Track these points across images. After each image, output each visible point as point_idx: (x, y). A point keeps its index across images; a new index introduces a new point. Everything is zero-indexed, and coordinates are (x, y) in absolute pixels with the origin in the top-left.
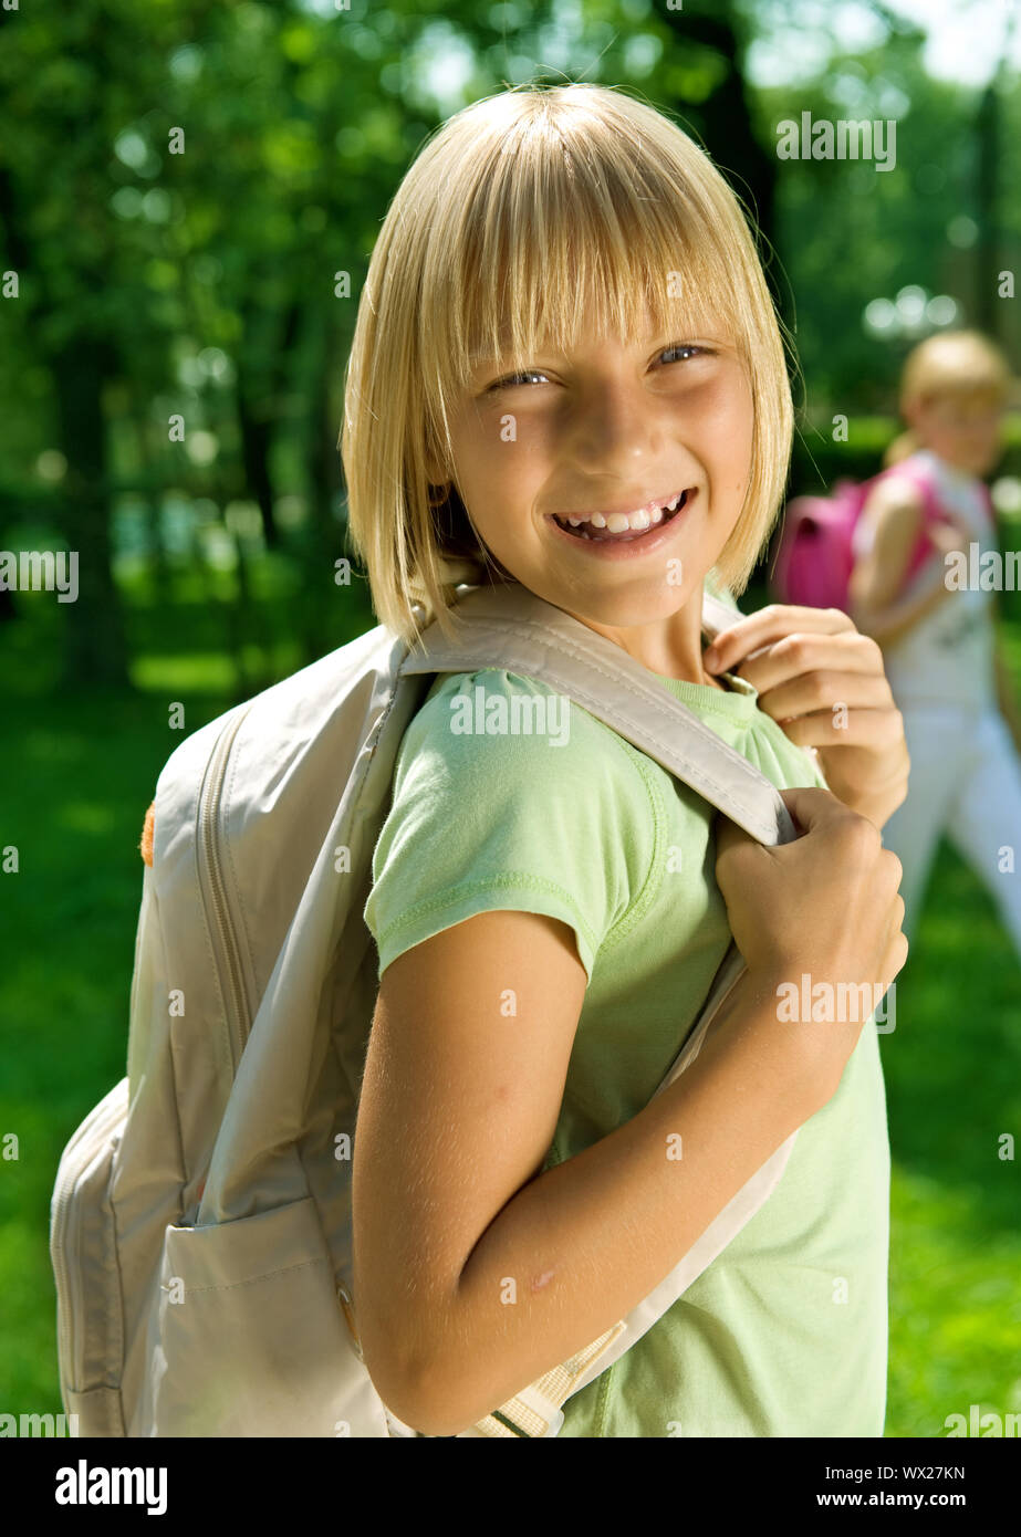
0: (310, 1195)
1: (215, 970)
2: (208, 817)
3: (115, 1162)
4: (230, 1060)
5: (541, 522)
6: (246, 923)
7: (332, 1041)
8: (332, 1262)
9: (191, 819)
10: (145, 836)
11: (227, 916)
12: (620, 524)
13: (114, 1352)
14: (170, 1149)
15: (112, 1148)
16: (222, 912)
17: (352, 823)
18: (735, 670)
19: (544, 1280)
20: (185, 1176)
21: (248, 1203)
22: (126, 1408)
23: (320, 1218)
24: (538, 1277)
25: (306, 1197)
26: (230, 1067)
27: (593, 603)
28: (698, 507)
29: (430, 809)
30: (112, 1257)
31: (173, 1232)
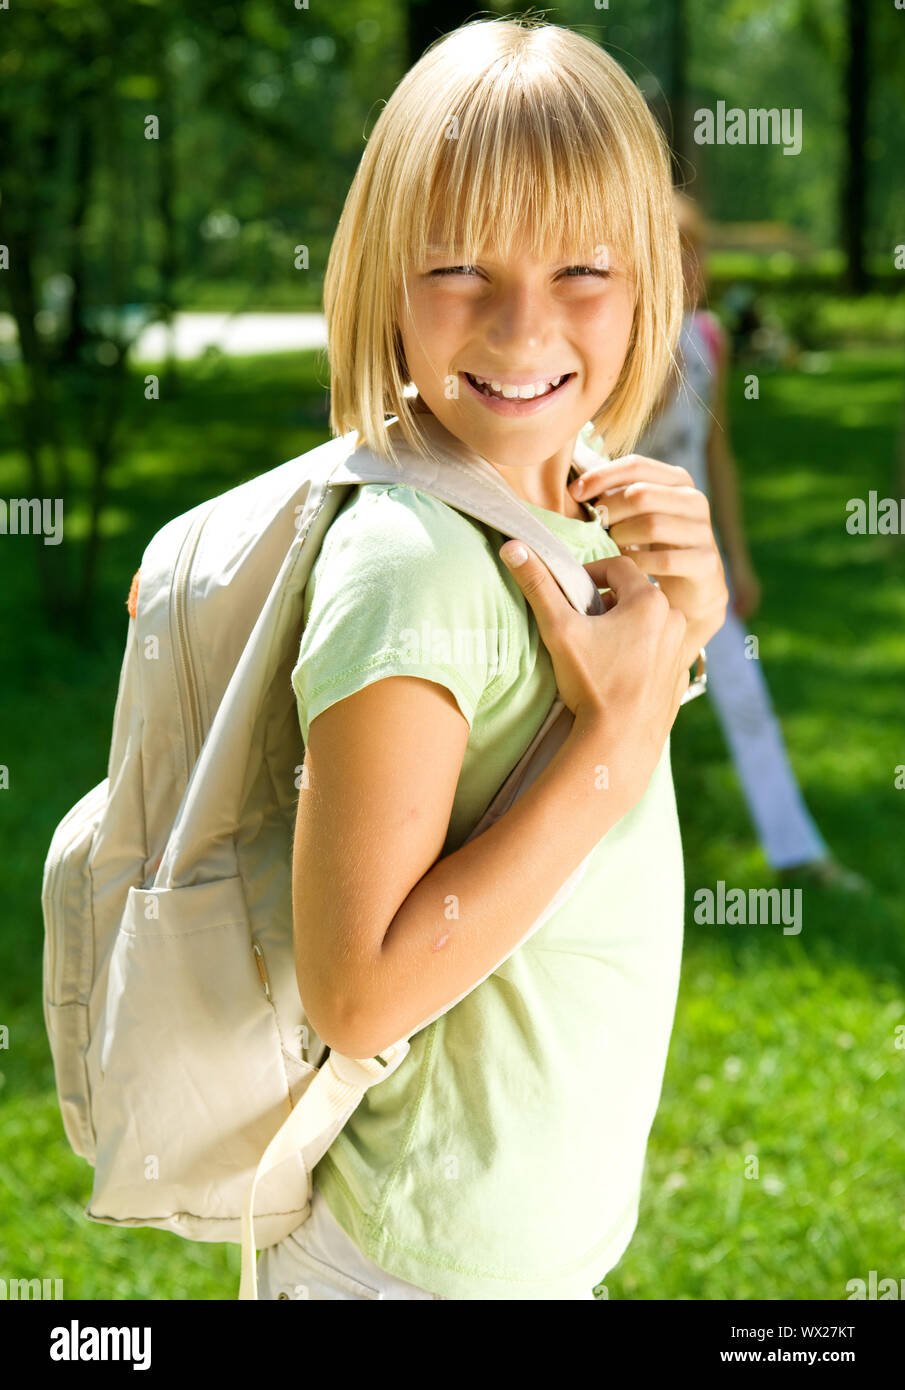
0: (239, 875)
1: (178, 701)
2: (179, 587)
3: (95, 839)
4: (186, 769)
5: (455, 379)
6: (203, 667)
7: (265, 760)
8: (251, 925)
9: (167, 584)
10: (131, 595)
11: (190, 659)
12: (511, 392)
13: (86, 979)
14: (137, 834)
15: (93, 828)
16: (186, 657)
17: (284, 595)
18: (594, 501)
19: (442, 942)
20: (146, 854)
21: (191, 877)
22: (92, 1021)
23: (244, 892)
24: (438, 940)
25: (235, 876)
26: (186, 775)
27: (488, 444)
28: (573, 387)
29: (359, 595)
30: (88, 909)
31: (136, 895)
